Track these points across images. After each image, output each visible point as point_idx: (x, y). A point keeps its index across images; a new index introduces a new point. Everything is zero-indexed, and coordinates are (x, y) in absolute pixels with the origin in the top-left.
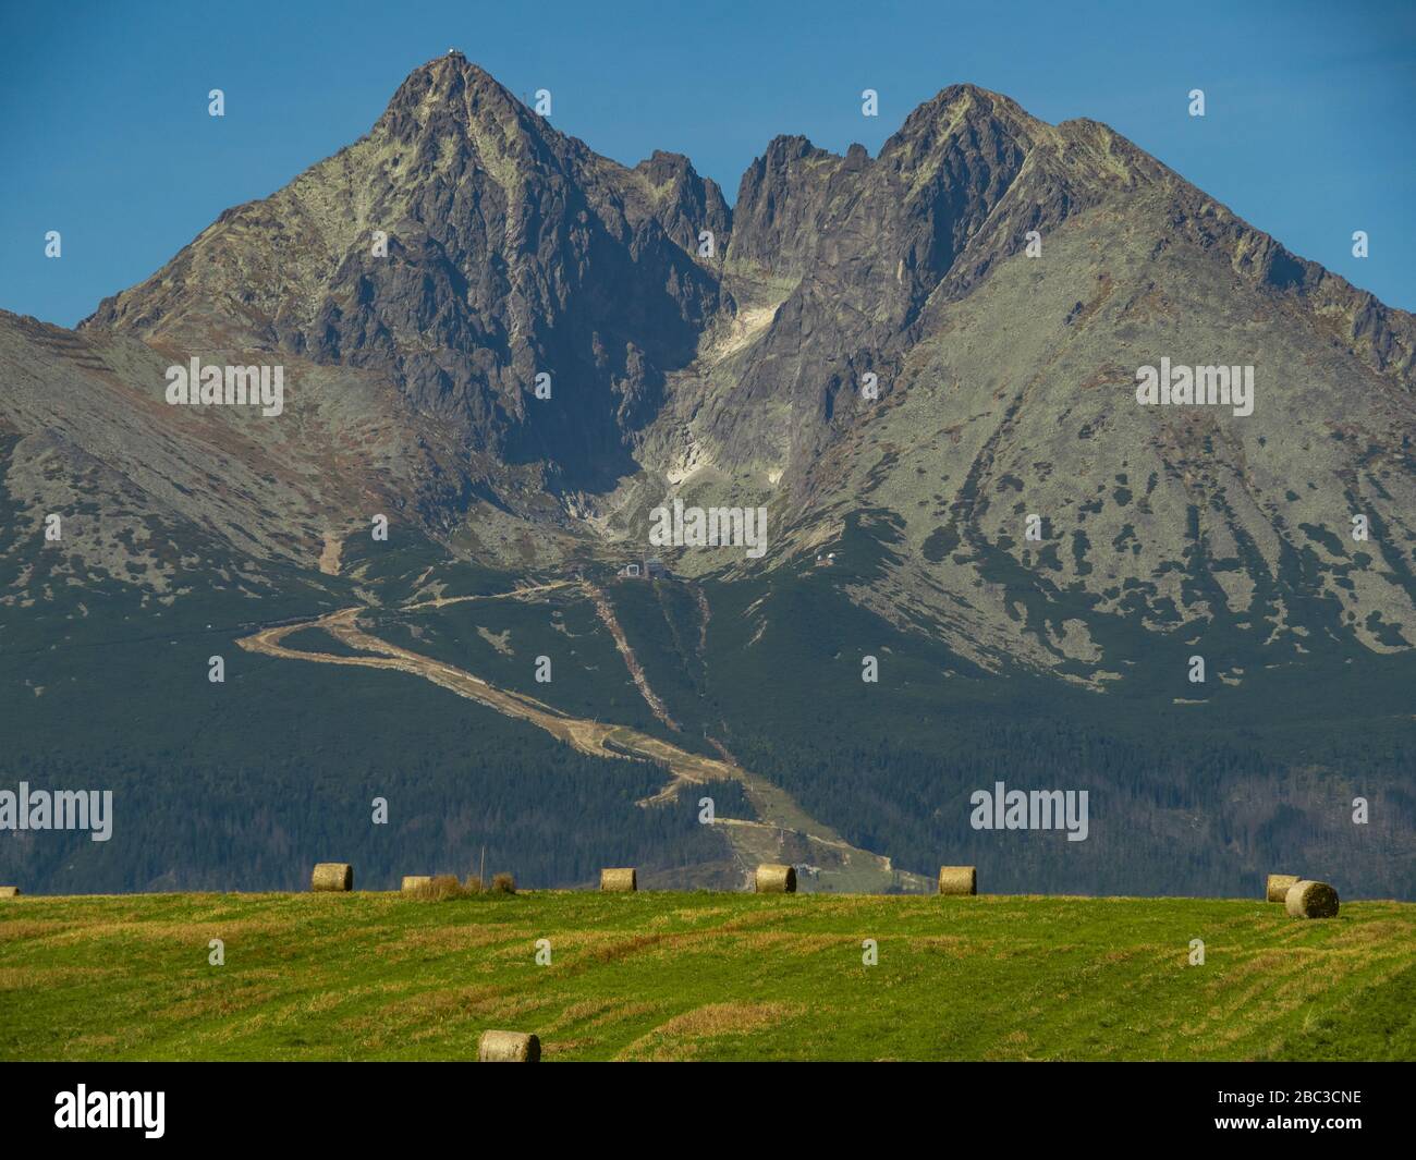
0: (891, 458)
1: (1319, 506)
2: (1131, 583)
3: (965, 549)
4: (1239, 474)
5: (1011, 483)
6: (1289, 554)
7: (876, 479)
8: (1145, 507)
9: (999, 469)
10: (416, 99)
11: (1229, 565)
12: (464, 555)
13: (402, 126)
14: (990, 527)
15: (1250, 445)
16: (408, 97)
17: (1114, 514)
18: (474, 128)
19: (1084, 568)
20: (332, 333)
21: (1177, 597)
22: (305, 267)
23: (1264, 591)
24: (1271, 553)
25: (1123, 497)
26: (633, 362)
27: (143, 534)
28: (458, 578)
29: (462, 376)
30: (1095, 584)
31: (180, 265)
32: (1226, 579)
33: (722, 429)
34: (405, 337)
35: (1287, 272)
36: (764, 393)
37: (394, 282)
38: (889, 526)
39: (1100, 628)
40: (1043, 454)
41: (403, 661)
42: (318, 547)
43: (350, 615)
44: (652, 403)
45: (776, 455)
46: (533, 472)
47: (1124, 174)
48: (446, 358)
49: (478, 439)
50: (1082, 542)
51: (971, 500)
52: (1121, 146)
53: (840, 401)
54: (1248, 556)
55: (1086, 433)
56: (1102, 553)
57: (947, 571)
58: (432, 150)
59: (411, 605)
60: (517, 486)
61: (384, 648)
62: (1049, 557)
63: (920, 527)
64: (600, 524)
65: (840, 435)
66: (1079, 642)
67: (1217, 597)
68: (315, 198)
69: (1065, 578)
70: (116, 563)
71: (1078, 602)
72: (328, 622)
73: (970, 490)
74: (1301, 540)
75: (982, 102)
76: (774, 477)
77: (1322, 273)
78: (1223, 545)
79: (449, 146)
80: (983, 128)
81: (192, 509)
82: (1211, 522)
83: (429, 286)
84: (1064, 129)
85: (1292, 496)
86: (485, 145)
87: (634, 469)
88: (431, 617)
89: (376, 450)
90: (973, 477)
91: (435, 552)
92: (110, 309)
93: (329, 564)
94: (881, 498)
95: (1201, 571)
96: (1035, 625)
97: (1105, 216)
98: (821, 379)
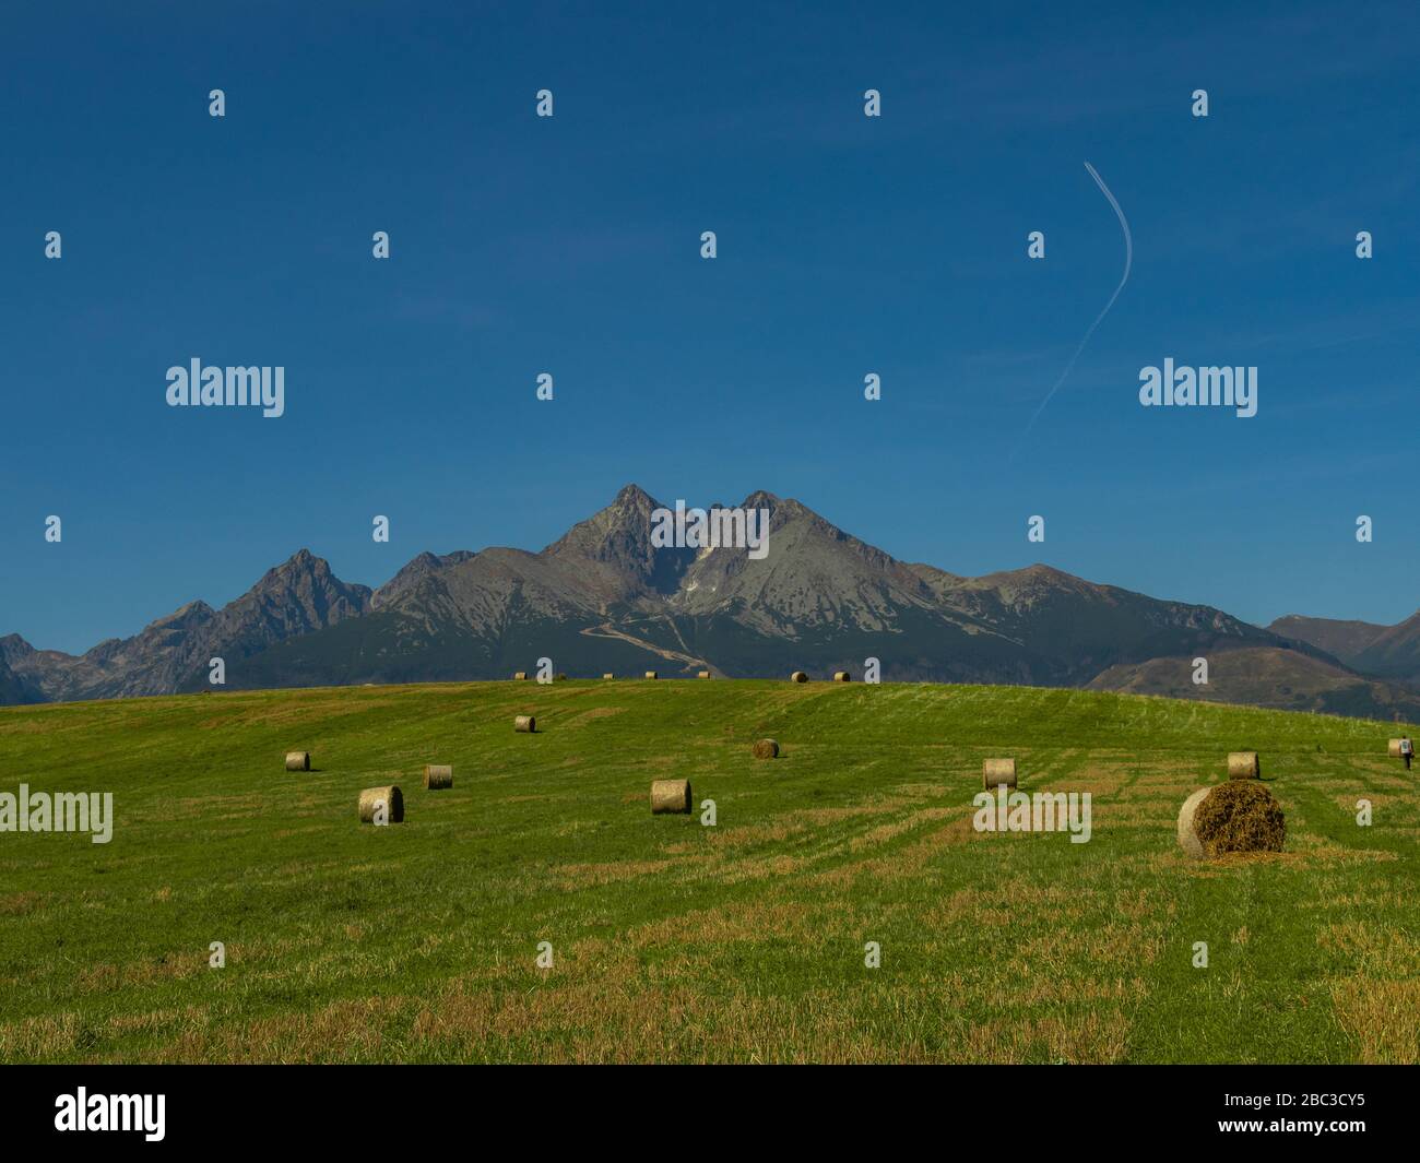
0: (743, 584)
1: (852, 595)
2: (804, 615)
3: (761, 606)
4: (830, 587)
5: (772, 590)
6: (843, 607)
7: (739, 589)
8: (806, 595)
9: (770, 586)
10: (623, 496)
11: (828, 610)
12: (635, 609)
13: (620, 503)
14: (768, 601)
15: (833, 579)
16: (622, 495)
17: (800, 598)
18: (638, 503)
19: (791, 611)
20: (603, 555)
21: (815, 617)
22: (596, 538)
23: (837, 616)
24: (838, 607)
25: (801, 593)
26: (679, 562)
27: (556, 605)
28: (634, 615)
29: (636, 565)
30: (793, 615)
31: (566, 537)
32: (827, 613)
33: (701, 578)
34: (621, 555)
35: (842, 536)
36: (711, 568)
37: (619, 541)
38: (743, 601)
39: (796, 626)
40: (781, 583)
41: (621, 636)
42: (600, 608)
43: (608, 625)
44: (683, 571)
45: (714, 584)
46: (654, 589)
47: (800, 512)
48: (632, 560)
49: (640, 581)
50: (791, 604)
51: (763, 594)
52: (800, 505)
53: (730, 569)
54: (833, 608)
55: (792, 577)
56: (796, 607)
57: (757, 612)
58: (628, 508)
59: (623, 623)
60: (649, 592)
61: (615, 632)
62: (783, 609)
63: (750, 601)
64: (671, 601)
65: (730, 578)
66: (790, 629)
67: (825, 618)
68: (599, 521)
69: (786, 614)
70: (549, 612)
71: (790, 620)
72: (602, 627)
73: (762, 592)
74: (846, 603)
75: (765, 494)
76: (714, 589)
77: (850, 536)
78: (827, 605)
79: (632, 507)
80: (766, 501)
81: (568, 599)
82: (823, 599)
83: (627, 542)
84: (786, 501)
85: (844, 592)
86: (641, 507)
87: (680, 588)
88: (627, 625)
89: (614, 583)
90: (764, 586)
91: (630, 609)
92: (547, 549)
93: (603, 612)
94: (741, 594)
95: (821, 612)
96: (779, 626)
97: (797, 523)
98: (725, 565)
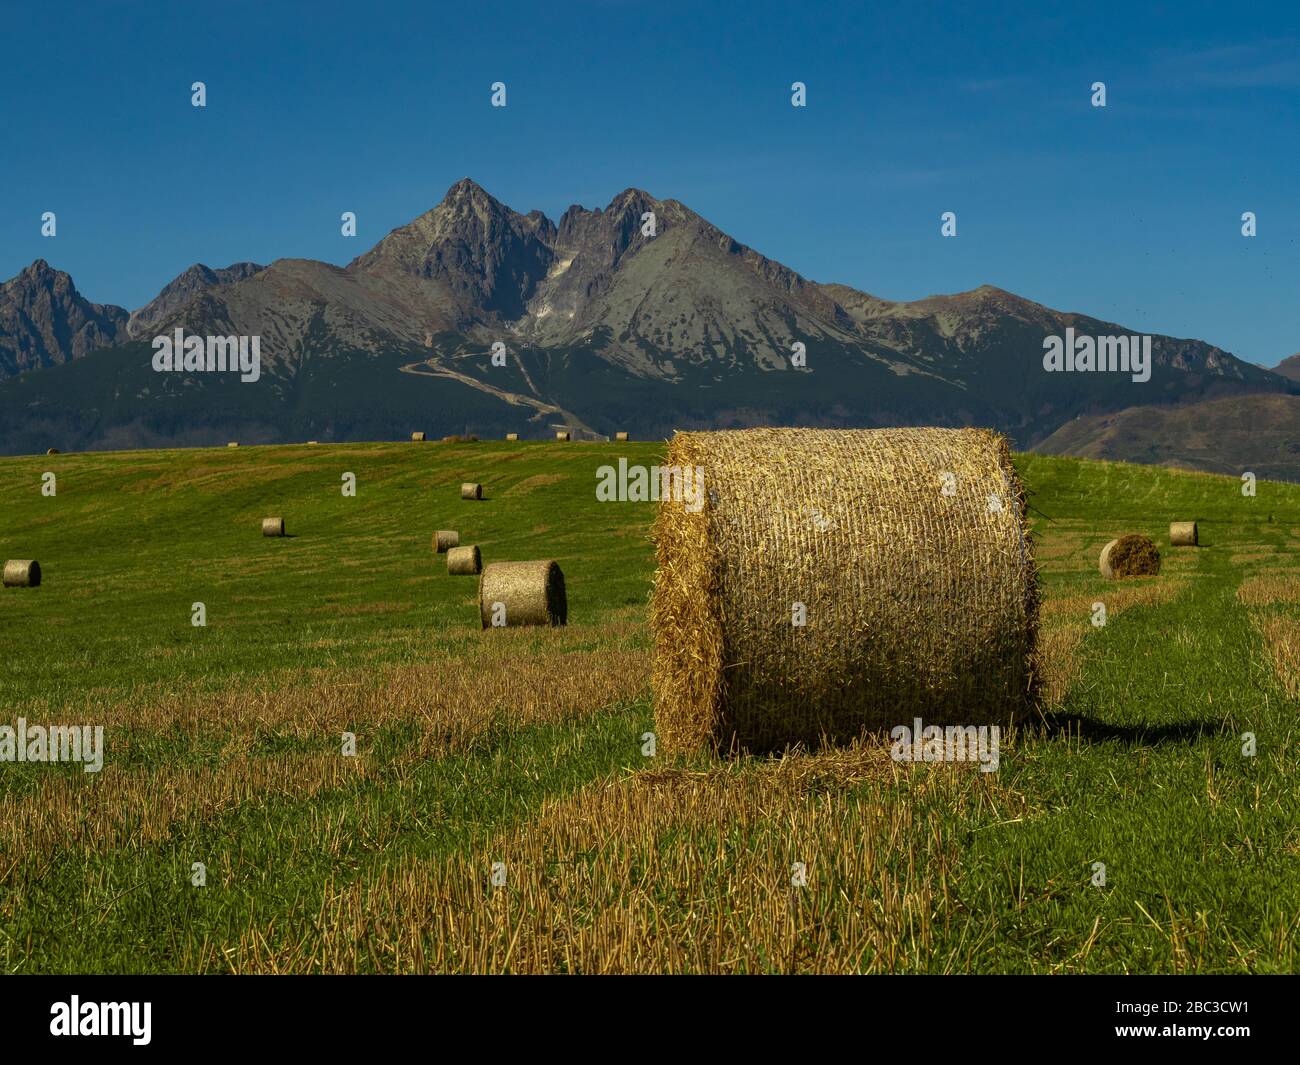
0: (609, 309)
1: (748, 324)
2: (686, 349)
3: (633, 338)
4: (721, 314)
5: (647, 317)
6: (736, 338)
7: (604, 316)
8: (690, 324)
9: (644, 312)
10: (455, 193)
11: (718, 343)
12: (471, 340)
13: (450, 202)
14: (641, 331)
15: (724, 302)
16: (452, 193)
17: (681, 327)
18: (473, 203)
19: (671, 344)
20: (428, 269)
21: (701, 353)
22: (419, 248)
23: (729, 350)
24: (731, 339)
25: (683, 321)
26: (526, 278)
27: (368, 334)
28: (469, 348)
29: (470, 284)
30: (674, 349)
31: (379, 247)
32: (716, 347)
33: (555, 300)
34: (452, 270)
35: (736, 248)
36: (568, 288)
37: (448, 252)
38: (608, 331)
39: (676, 363)
40: (658, 308)
41: (452, 375)
42: (425, 338)
43: (435, 360)
44: (531, 292)
45: (572, 308)
46: (494, 314)
47: (683, 216)
48: (465, 277)
49: (476, 303)
50: (670, 336)
51: (635, 323)
52: (683, 208)
53: (592, 290)
54: (724, 340)
55: (671, 300)
56: (676, 339)
57: (627, 345)
58: (460, 210)
59: (455, 357)
60: (489, 318)
61: (446, 371)
62: (660, 341)
63: (618, 331)
64: (515, 330)
65: (593, 301)
66: (669, 367)
67: (714, 353)
68: (423, 225)
69: (664, 347)
70: (359, 344)
71: (669, 355)
72: (428, 362)
73: (634, 318)
74: (741, 335)
75: (638, 194)
76: (571, 315)
77: (748, 248)
78: (716, 337)
79: (466, 209)
80: (639, 203)
81: (383, 326)
82: (712, 329)
83: (459, 253)
84: (665, 202)
85: (738, 321)
86: (477, 208)
87: (526, 313)
88: (460, 360)
89: (443, 307)
90: (636, 314)
91: (462, 340)
92: (356, 261)
93: (428, 343)
94: (605, 322)
95: (708, 346)
96: (655, 362)
97: (678, 231)
98: (586, 284)
